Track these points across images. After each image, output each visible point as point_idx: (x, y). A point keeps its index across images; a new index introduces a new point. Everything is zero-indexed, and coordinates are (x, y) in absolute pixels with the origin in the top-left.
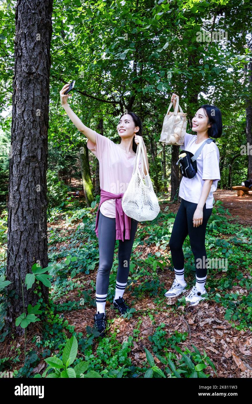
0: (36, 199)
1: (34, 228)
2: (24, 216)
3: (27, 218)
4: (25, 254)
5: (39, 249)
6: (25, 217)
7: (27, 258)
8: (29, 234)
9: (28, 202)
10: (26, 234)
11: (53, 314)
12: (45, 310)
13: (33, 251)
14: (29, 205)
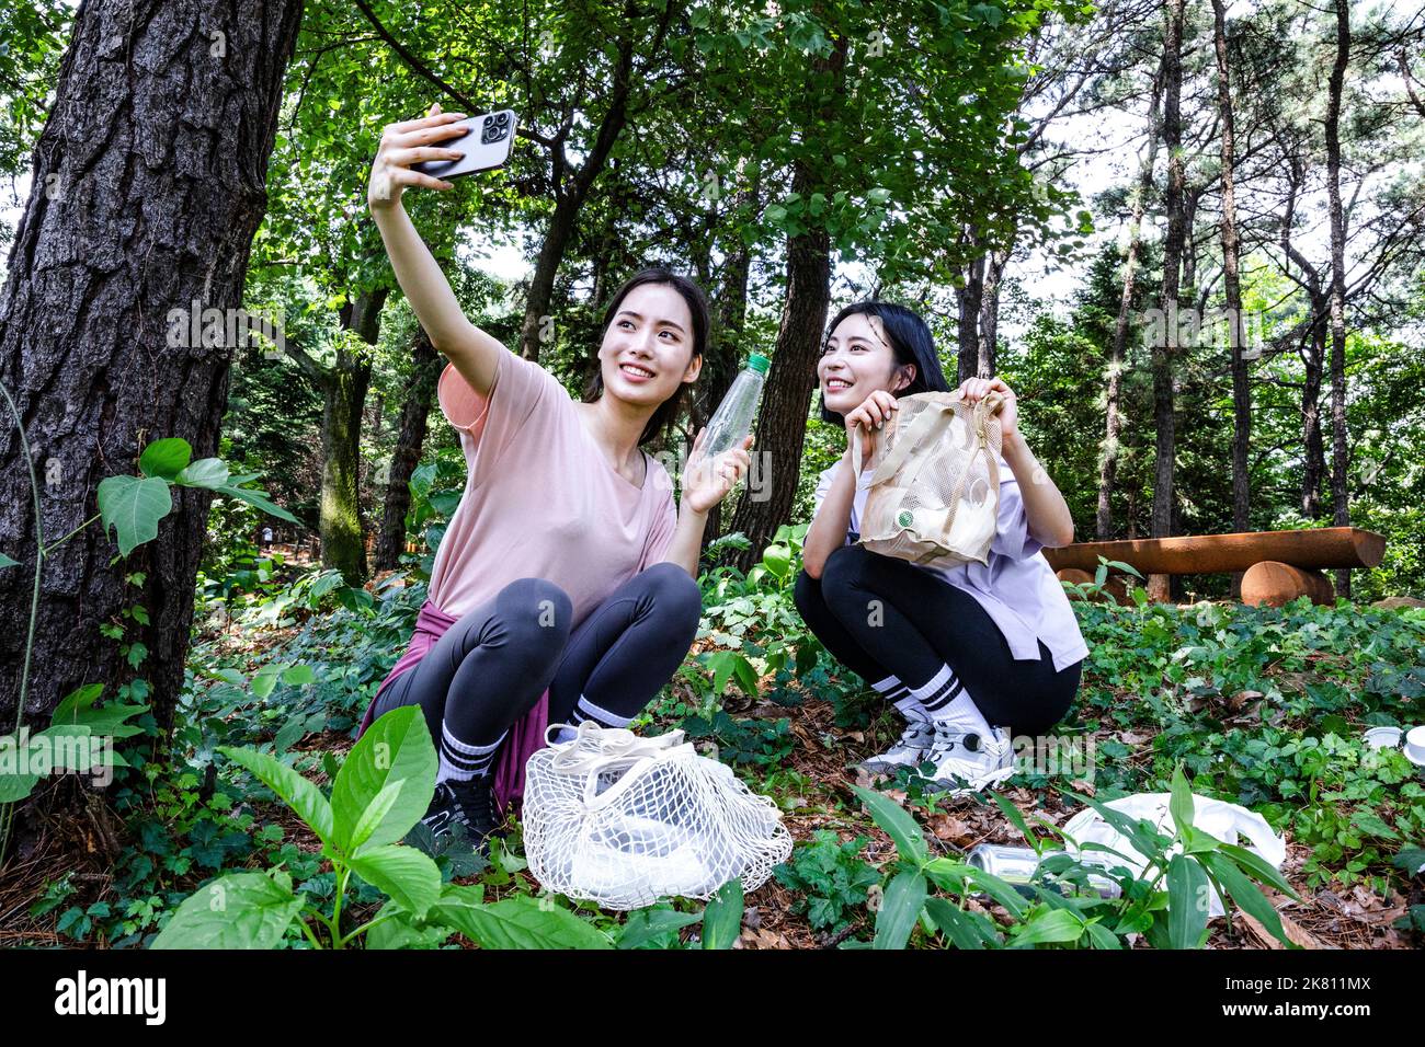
0: (215, 136)
1: (176, 276)
2: (133, 194)
3: (146, 208)
4: (90, 401)
5: (179, 402)
6: (138, 203)
7: (100, 428)
8: (143, 296)
9: (174, 133)
10: (118, 294)
11: (191, 791)
12: (148, 759)
13: (146, 396)
14: (171, 151)
